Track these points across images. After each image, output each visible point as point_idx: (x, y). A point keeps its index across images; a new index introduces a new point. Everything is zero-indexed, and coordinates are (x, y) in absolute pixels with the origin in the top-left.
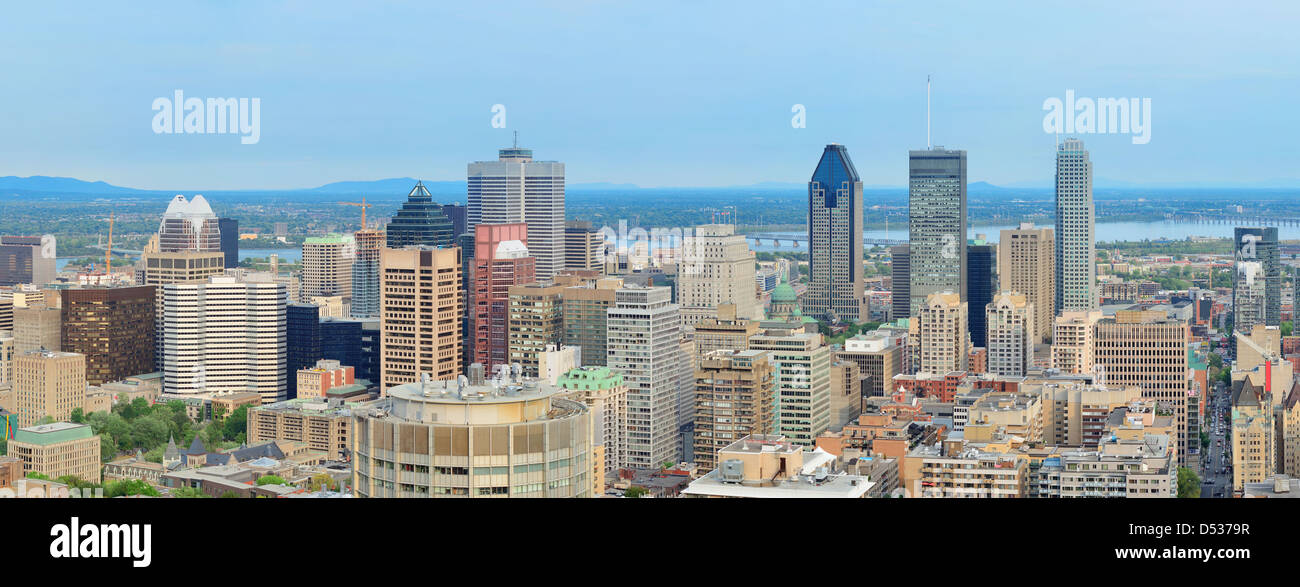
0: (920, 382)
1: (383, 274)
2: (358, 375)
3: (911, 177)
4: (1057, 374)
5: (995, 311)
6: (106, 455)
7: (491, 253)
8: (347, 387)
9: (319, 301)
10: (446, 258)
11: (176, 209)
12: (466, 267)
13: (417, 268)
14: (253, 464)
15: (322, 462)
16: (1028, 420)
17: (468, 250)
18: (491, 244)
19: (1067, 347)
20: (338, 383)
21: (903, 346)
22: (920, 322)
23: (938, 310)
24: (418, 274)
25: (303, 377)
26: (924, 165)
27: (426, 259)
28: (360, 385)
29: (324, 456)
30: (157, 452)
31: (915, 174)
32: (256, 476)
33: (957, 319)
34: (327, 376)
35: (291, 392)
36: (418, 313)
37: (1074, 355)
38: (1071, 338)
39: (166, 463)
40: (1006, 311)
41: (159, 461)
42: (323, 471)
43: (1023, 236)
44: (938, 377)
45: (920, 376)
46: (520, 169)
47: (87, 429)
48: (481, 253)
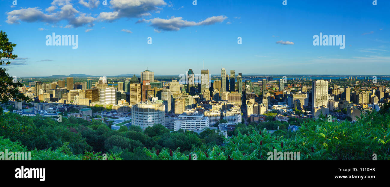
1: (130, 87)
2: (127, 101)
5: (214, 92)
6: (93, 112)
7: (145, 84)
8: (125, 103)
9: (121, 91)
10: (139, 85)
11: (100, 79)
12: (141, 86)
13: (135, 86)
14: (114, 113)
15: (123, 113)
17: (142, 84)
18: (145, 83)
19: (224, 97)
20: (124, 102)
22: (203, 93)
23: (206, 92)
24: (135, 87)
25: (119, 101)
26: (203, 72)
27: (136, 85)
28: (128, 102)
29: (123, 112)
30: (100, 111)
32: (114, 115)
33: (208, 93)
34: (122, 101)
35: (117, 104)
36: (135, 93)
39: (101, 113)
41: (100, 113)
42: (123, 114)
45: (204, 101)
46: (148, 73)
47: (91, 109)
48: (144, 84)
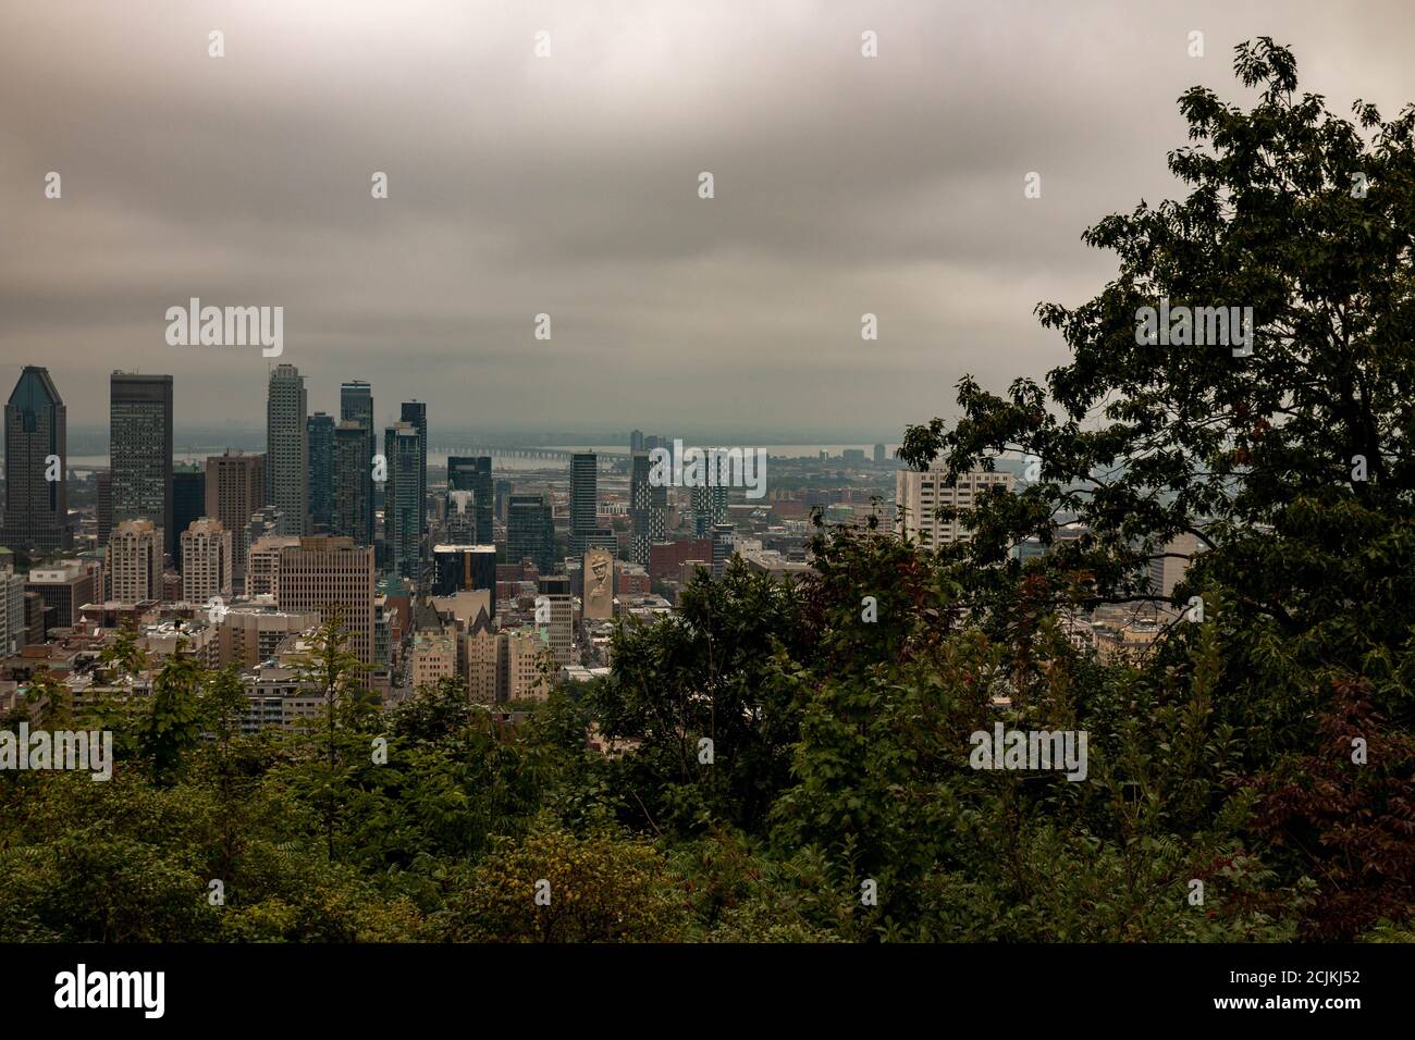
0: (108, 611)
3: (112, 402)
4: (246, 601)
5: (190, 539)
16: (199, 646)
19: (262, 575)
21: (95, 575)
22: (110, 551)
23: (130, 538)
31: (116, 398)
33: (150, 548)
37: (269, 582)
38: (265, 566)
40: (201, 539)
43: (230, 463)
44: (130, 607)
45: (109, 606)
